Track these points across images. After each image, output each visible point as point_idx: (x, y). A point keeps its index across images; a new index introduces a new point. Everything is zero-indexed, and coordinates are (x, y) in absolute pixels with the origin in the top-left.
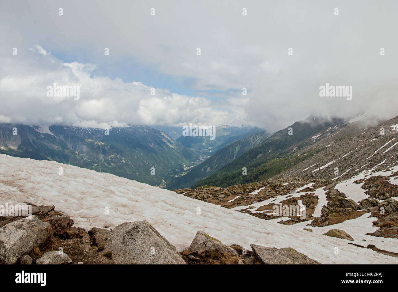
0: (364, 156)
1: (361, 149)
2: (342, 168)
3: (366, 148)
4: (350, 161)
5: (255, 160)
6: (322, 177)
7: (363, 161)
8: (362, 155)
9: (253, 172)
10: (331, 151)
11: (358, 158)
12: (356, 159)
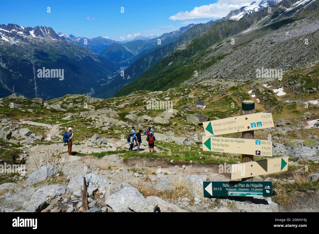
0: (264, 59)
1: (261, 53)
2: (246, 70)
3: (265, 53)
4: (253, 64)
5: (167, 67)
6: (230, 77)
7: (263, 63)
8: (262, 59)
9: (168, 77)
10: (235, 57)
11: (259, 61)
12: (257, 62)
